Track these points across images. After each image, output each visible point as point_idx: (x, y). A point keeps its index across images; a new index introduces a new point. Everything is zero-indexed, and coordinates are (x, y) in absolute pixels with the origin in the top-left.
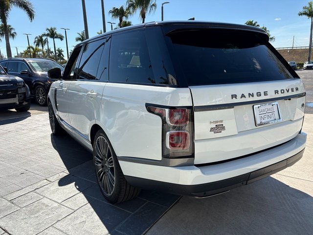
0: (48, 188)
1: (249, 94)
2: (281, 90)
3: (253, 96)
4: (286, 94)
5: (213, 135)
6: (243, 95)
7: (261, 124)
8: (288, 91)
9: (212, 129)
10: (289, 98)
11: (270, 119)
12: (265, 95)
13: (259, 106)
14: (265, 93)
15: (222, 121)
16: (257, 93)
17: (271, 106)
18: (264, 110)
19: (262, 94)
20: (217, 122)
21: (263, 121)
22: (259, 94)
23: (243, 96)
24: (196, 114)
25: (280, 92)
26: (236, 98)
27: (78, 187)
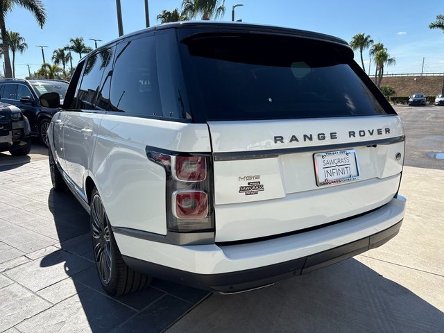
0: (24, 269)
1: (305, 136)
2: (360, 132)
3: (311, 139)
4: (368, 138)
5: (243, 197)
6: (294, 136)
7: (326, 182)
8: (371, 134)
9: (242, 189)
10: (373, 144)
11: (341, 176)
12: (332, 138)
13: (324, 154)
14: (333, 136)
15: (258, 177)
16: (319, 135)
17: (344, 156)
18: (332, 162)
19: (328, 136)
20: (250, 178)
21: (330, 178)
22: (321, 137)
23: (294, 139)
24: (217, 164)
25: (357, 134)
26: (282, 142)
27: (67, 269)
